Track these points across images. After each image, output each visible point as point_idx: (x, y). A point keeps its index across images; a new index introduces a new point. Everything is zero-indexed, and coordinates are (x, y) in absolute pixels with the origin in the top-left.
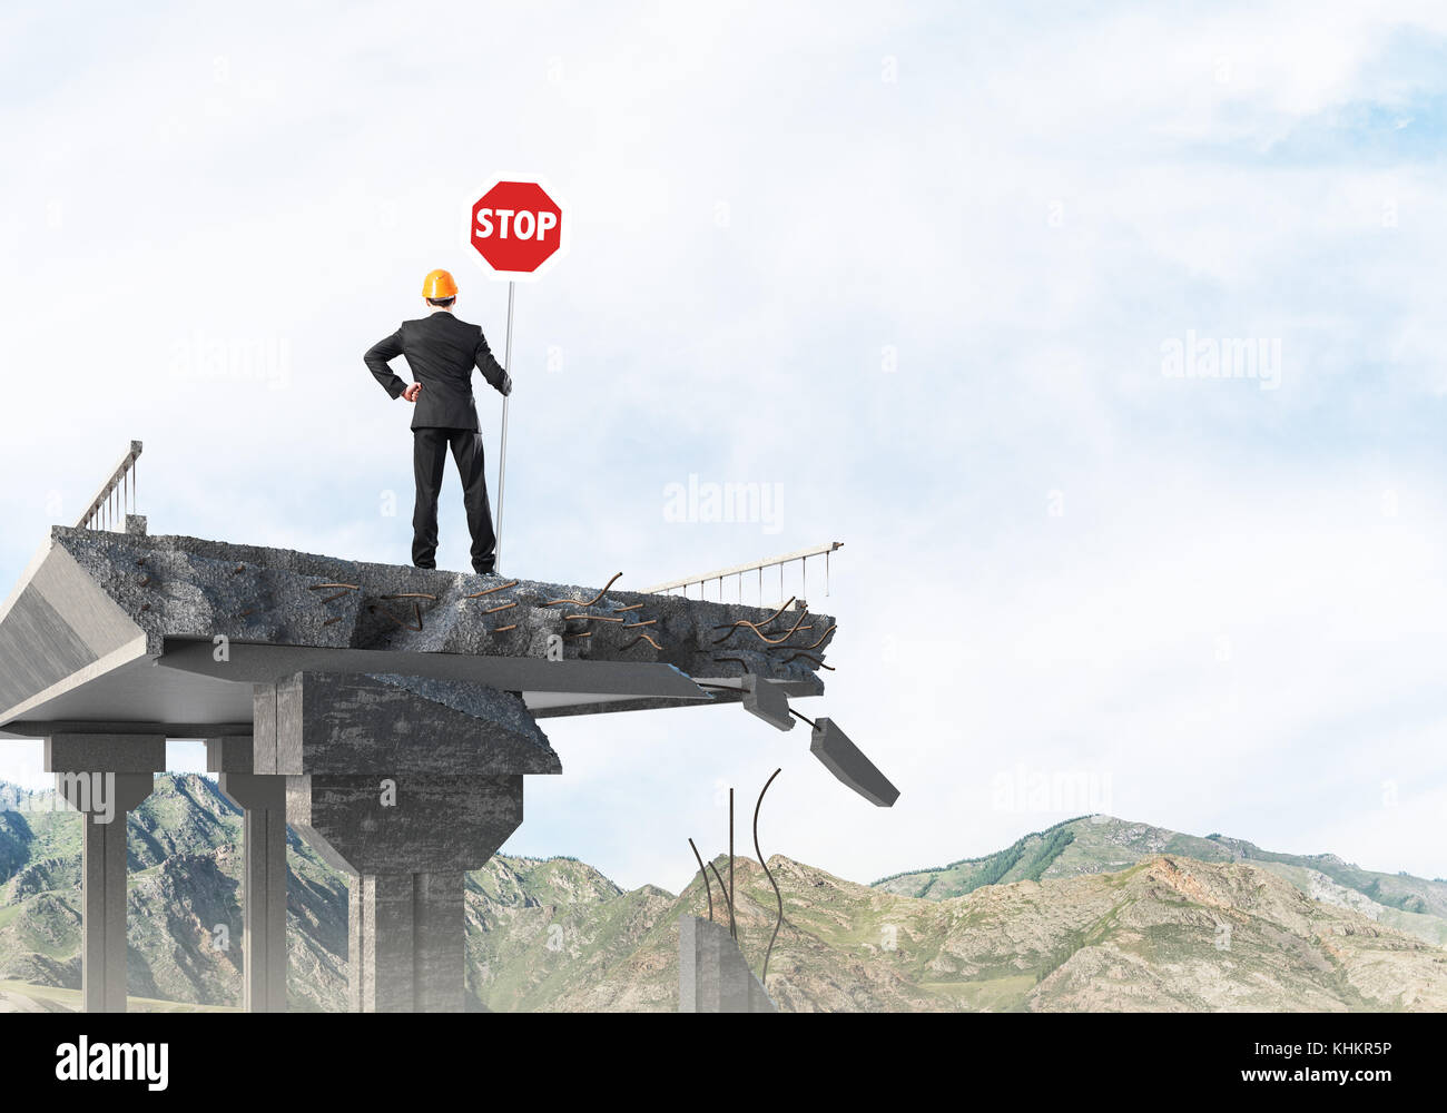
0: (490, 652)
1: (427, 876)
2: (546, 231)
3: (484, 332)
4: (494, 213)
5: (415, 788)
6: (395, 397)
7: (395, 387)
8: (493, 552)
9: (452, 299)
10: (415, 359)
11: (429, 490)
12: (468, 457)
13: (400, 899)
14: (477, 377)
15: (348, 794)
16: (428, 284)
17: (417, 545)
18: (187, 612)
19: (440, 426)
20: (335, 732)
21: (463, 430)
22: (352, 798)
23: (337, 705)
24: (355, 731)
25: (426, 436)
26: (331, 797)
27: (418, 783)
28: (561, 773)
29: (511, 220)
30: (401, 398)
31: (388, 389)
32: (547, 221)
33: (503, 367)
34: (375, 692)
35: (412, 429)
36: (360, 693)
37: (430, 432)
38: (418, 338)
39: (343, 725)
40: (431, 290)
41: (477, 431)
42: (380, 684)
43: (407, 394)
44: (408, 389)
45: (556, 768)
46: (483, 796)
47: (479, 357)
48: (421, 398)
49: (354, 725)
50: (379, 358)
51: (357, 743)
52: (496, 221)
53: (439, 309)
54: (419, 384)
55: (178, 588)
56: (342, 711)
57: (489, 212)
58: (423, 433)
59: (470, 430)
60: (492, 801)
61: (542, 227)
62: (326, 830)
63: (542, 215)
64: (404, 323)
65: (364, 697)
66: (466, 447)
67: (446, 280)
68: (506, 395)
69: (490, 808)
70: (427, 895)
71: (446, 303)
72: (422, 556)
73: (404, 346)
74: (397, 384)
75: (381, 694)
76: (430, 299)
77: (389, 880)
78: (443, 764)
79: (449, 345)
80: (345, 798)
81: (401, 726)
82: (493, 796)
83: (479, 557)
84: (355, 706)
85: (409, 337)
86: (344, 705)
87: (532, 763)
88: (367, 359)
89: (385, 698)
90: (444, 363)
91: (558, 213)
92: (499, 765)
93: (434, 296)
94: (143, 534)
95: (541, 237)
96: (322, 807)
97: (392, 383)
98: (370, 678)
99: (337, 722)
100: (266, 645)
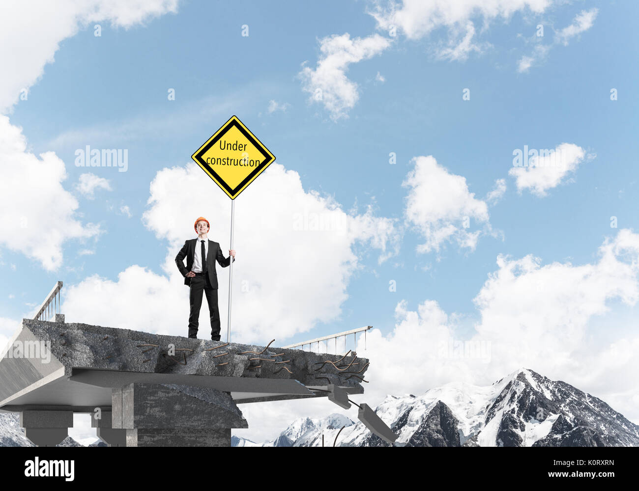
0: (216, 374)
5: (184, 435)
15: (154, 437)
18: (83, 357)
20: (148, 410)
22: (156, 439)
23: (149, 398)
24: (157, 409)
26: (146, 438)
27: (184, 432)
28: (247, 428)
34: (165, 392)
36: (159, 392)
39: (151, 407)
42: (168, 389)
45: (246, 426)
46: (214, 438)
49: (156, 407)
51: (158, 415)
55: (78, 346)
56: (151, 400)
60: (217, 440)
65: (161, 394)
75: (168, 393)
78: (195, 424)
80: (152, 439)
81: (177, 407)
82: (217, 438)
84: (157, 398)
86: (152, 398)
87: (234, 423)
89: (170, 395)
92: (220, 424)
94: (63, 322)
96: (142, 443)
98: (163, 386)
99: (149, 405)
100: (117, 371)
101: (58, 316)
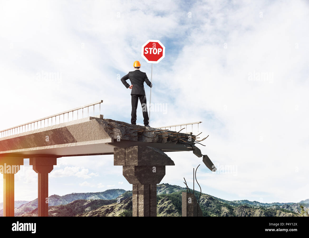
1: (151, 185)
2: (160, 52)
3: (146, 74)
4: (149, 48)
6: (127, 88)
7: (127, 86)
8: (148, 121)
9: (139, 67)
10: (132, 80)
11: (135, 108)
12: (143, 101)
13: (147, 189)
14: (145, 84)
16: (134, 64)
17: (132, 120)
18: (117, 134)
19: (137, 94)
20: (142, 157)
21: (142, 95)
22: (141, 170)
24: (145, 157)
25: (134, 96)
26: (137, 170)
27: (150, 167)
29: (152, 50)
30: (129, 88)
31: (126, 86)
32: (160, 50)
33: (150, 82)
34: (148, 150)
35: (131, 95)
36: (146, 150)
37: (135, 95)
38: (132, 75)
40: (135, 65)
41: (145, 95)
42: (149, 148)
43: (130, 87)
44: (130, 86)
45: (174, 164)
47: (145, 79)
48: (133, 88)
49: (145, 156)
50: (124, 80)
51: (146, 160)
52: (149, 50)
53: (137, 69)
54: (132, 85)
55: (115, 130)
56: (143, 153)
57: (147, 48)
58: (133, 96)
59: (143, 95)
61: (159, 52)
62: (136, 176)
63: (159, 49)
64: (129, 72)
65: (147, 151)
66: (142, 99)
67: (138, 63)
68: (151, 87)
69: (161, 172)
70: (151, 189)
71: (138, 68)
72: (133, 122)
73: (129, 77)
74: (128, 85)
75: (149, 150)
76: (135, 67)
77: (146, 186)
78: (158, 164)
79: (140, 77)
80: (139, 170)
81: (152, 156)
83: (145, 122)
84: (145, 152)
85: (130, 75)
86: (144, 152)
88: (121, 80)
89: (150, 151)
90: (138, 81)
91: (162, 49)
93: (136, 66)
94: (103, 118)
95: (158, 54)
96: (136, 172)
97: (127, 85)
98: (147, 147)
99: (143, 155)
100: (128, 141)
101: (101, 115)
